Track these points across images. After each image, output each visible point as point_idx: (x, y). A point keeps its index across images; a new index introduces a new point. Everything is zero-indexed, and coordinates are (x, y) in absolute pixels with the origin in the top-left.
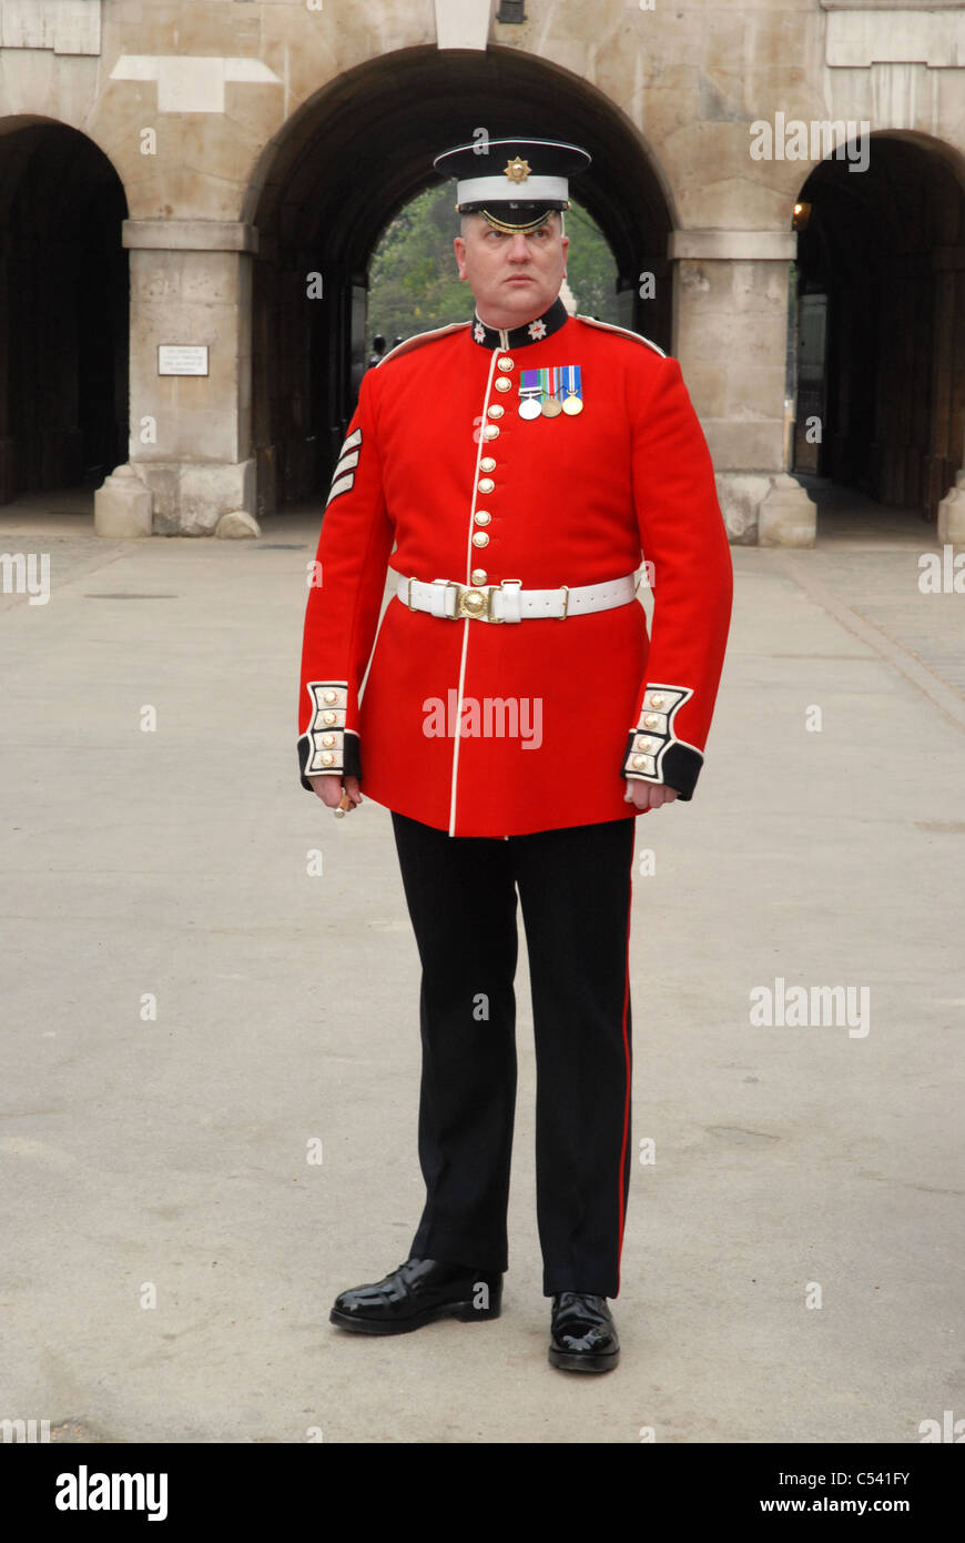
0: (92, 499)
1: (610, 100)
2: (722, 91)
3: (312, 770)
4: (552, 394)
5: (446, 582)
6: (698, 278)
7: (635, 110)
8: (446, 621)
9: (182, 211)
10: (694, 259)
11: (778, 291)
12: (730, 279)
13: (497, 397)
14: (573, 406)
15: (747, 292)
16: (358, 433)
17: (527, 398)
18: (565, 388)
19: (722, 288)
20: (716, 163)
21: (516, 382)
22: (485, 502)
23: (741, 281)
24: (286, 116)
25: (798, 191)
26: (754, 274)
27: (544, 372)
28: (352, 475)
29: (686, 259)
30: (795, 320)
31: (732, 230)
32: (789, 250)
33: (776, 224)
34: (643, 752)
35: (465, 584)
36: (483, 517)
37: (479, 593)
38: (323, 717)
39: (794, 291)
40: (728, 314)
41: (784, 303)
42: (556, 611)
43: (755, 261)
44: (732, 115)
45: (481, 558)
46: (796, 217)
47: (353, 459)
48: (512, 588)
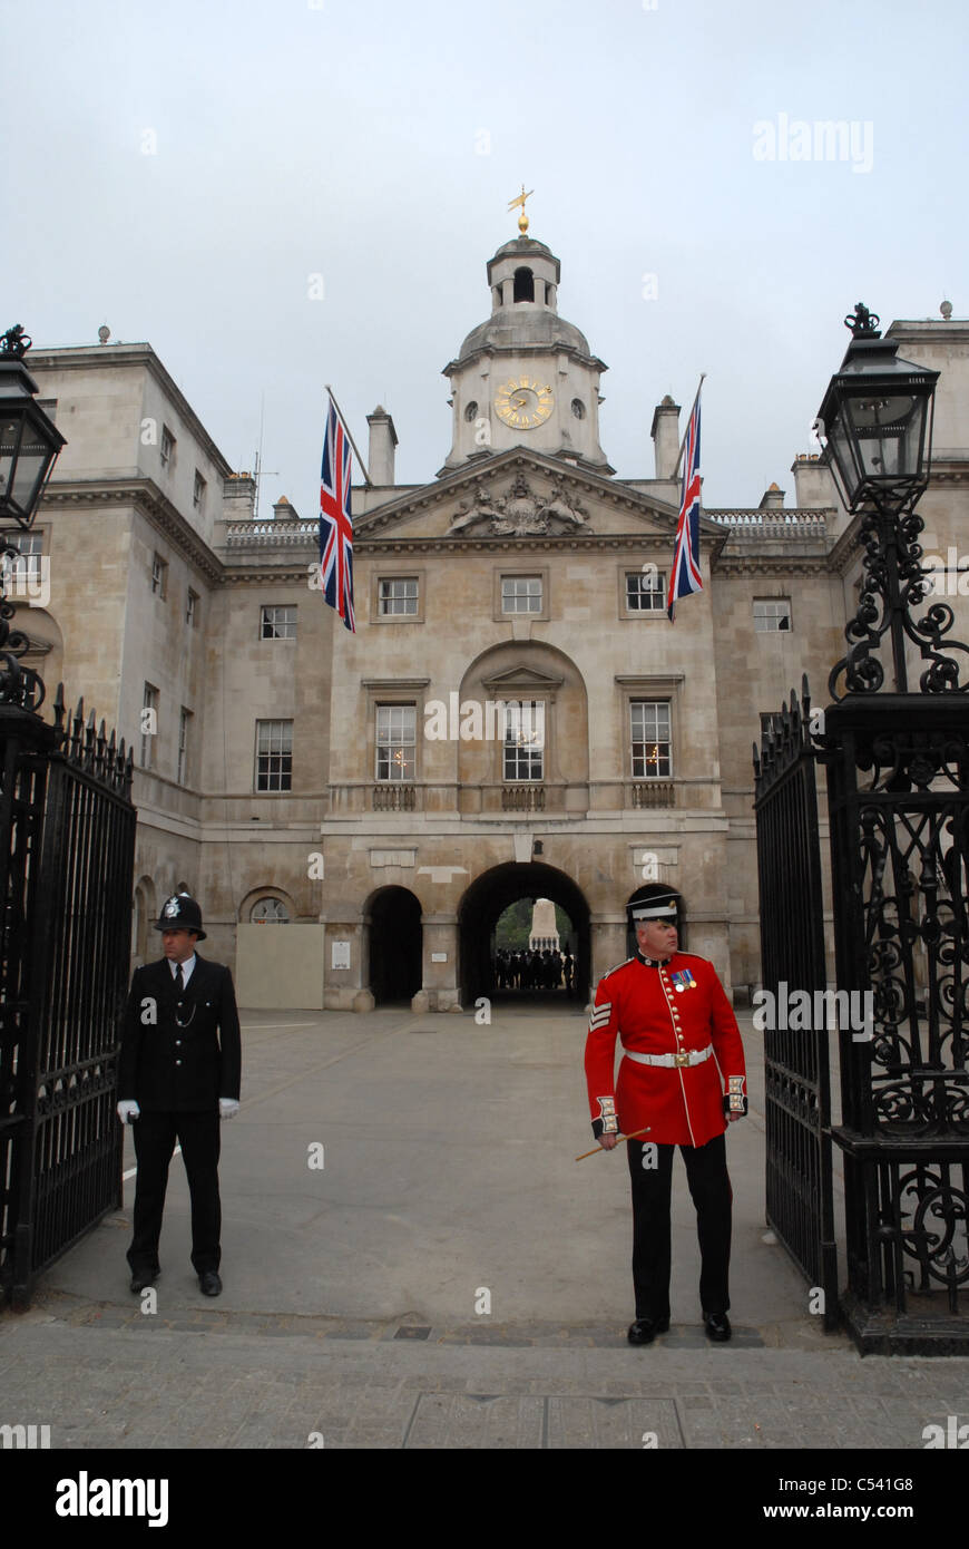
0: (410, 1001)
2: (603, 873)
3: (604, 1130)
4: (685, 981)
5: (670, 1054)
6: (598, 929)
7: (577, 879)
8: (672, 1069)
9: (439, 912)
10: (597, 924)
12: (607, 929)
13: (667, 985)
14: (693, 984)
15: (614, 933)
16: (610, 1004)
17: (677, 984)
18: (688, 978)
19: (606, 932)
20: (601, 894)
21: (669, 978)
22: (678, 1024)
23: (611, 930)
24: (470, 883)
26: (615, 927)
27: (679, 974)
28: (608, 1020)
29: (594, 924)
31: (608, 914)
34: (735, 1101)
35: (677, 1054)
36: (679, 1029)
37: (683, 1056)
38: (607, 1110)
40: (607, 940)
41: (625, 936)
43: (615, 923)
44: (606, 880)
45: (683, 1044)
47: (608, 1013)
48: (695, 1053)
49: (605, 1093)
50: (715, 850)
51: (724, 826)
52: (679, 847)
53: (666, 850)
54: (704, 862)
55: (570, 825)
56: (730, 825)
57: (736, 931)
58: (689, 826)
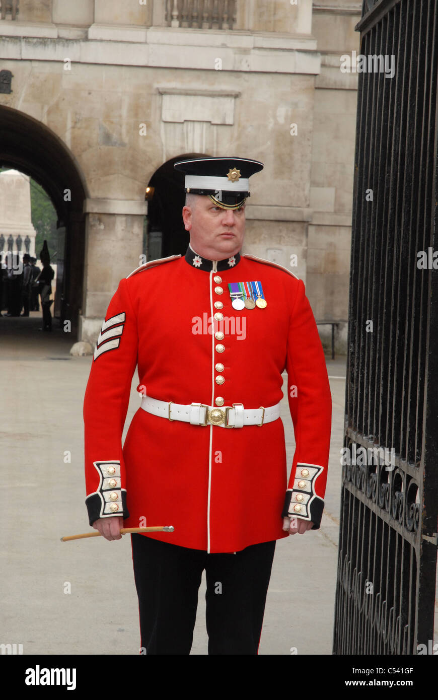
1: (55, 134)
2: (111, 132)
3: (104, 514)
4: (248, 297)
5: (199, 404)
6: (98, 222)
7: (67, 138)
8: (199, 427)
10: (96, 213)
11: (138, 230)
12: (114, 223)
13: (217, 298)
14: (262, 303)
15: (123, 230)
16: (123, 315)
17: (235, 298)
18: (255, 293)
19: (110, 228)
20: (106, 166)
22: (220, 358)
23: (120, 225)
25: (148, 181)
26: (126, 221)
27: (242, 284)
28: (118, 340)
29: (93, 213)
30: (147, 244)
31: (115, 199)
32: (144, 210)
33: (137, 197)
34: (298, 502)
35: (211, 405)
36: (220, 367)
37: (220, 410)
38: (109, 482)
39: (146, 229)
40: (113, 241)
41: (141, 236)
42: (258, 421)
43: (126, 215)
44: (115, 143)
45: (220, 390)
46: (147, 194)
47: (119, 331)
48: (239, 408)
49: (107, 456)
50: (295, 105)
51: (312, 65)
52: (236, 96)
53: (216, 100)
54: (276, 123)
55: (59, 48)
56: (323, 65)
57: (321, 239)
58: (255, 62)
